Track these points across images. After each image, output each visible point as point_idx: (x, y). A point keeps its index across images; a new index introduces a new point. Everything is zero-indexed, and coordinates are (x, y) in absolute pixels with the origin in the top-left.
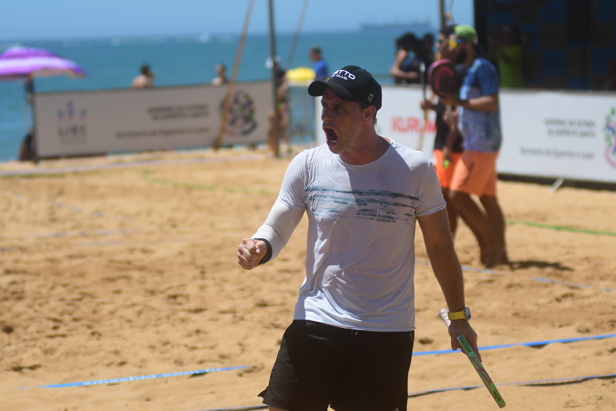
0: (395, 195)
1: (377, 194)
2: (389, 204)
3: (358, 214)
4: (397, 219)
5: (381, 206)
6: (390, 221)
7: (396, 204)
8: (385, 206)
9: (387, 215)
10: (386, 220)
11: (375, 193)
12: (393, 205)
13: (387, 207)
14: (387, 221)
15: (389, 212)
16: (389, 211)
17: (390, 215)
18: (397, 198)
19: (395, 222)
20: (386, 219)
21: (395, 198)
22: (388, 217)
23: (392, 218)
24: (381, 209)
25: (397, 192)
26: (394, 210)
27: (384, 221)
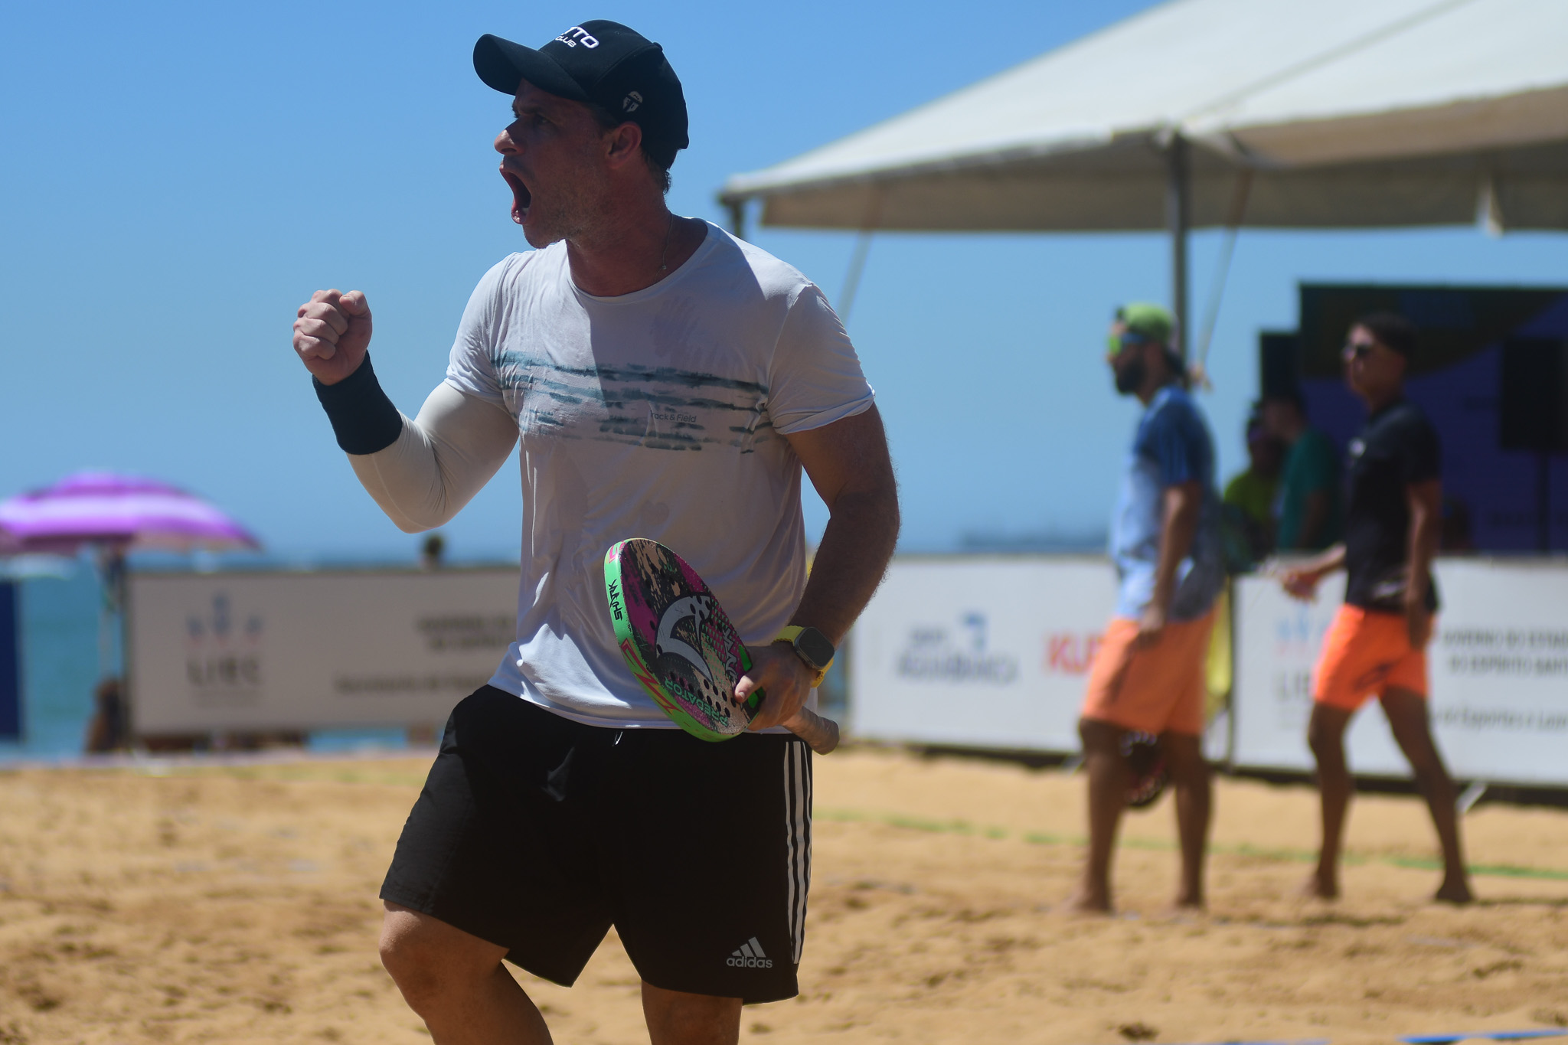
0: (697, 380)
1: (649, 377)
2: (679, 402)
3: (602, 430)
4: (707, 440)
5: (657, 408)
6: (682, 448)
7: (700, 403)
8: (668, 409)
9: (674, 431)
10: (673, 446)
11: (643, 374)
12: (691, 404)
13: (673, 411)
14: (676, 449)
15: (681, 425)
16: (680, 421)
17: (684, 431)
18: (701, 386)
19: (699, 449)
20: (673, 443)
21: (696, 388)
22: (678, 437)
23: (689, 439)
24: (659, 417)
25: (701, 369)
26: (695, 418)
27: (668, 448)
